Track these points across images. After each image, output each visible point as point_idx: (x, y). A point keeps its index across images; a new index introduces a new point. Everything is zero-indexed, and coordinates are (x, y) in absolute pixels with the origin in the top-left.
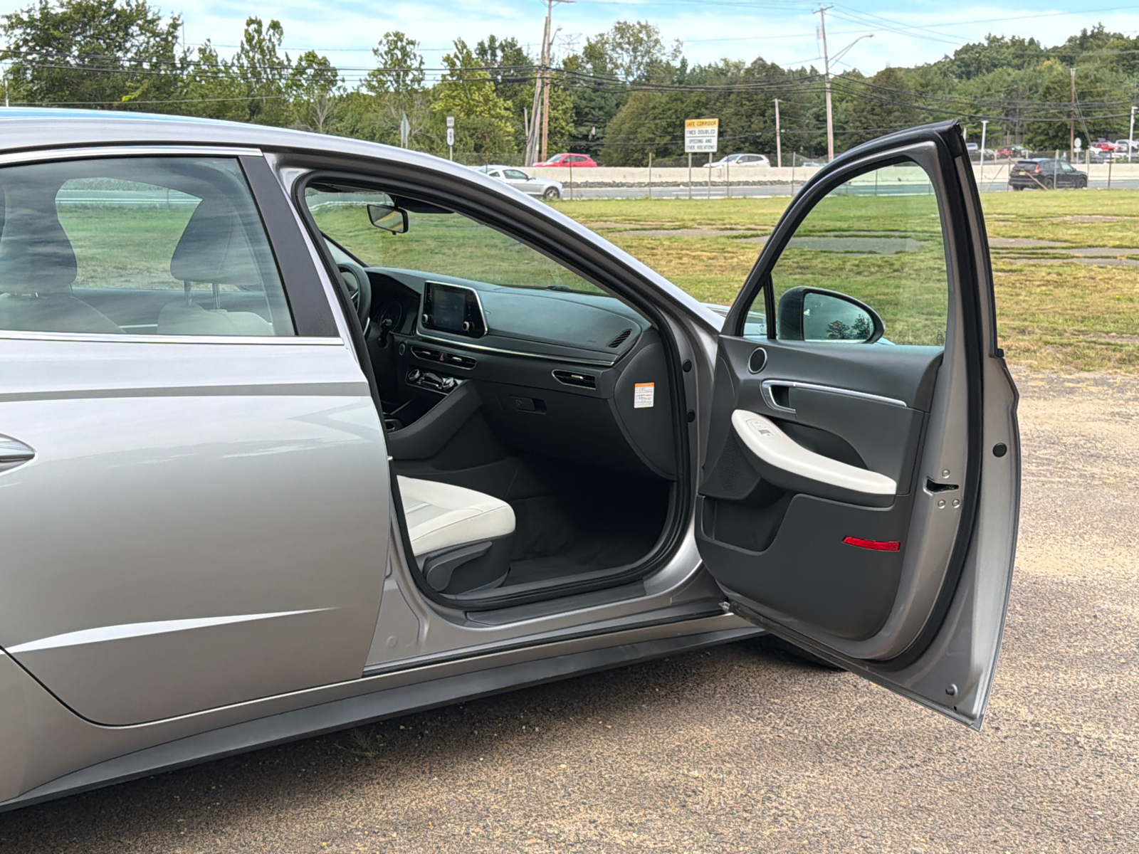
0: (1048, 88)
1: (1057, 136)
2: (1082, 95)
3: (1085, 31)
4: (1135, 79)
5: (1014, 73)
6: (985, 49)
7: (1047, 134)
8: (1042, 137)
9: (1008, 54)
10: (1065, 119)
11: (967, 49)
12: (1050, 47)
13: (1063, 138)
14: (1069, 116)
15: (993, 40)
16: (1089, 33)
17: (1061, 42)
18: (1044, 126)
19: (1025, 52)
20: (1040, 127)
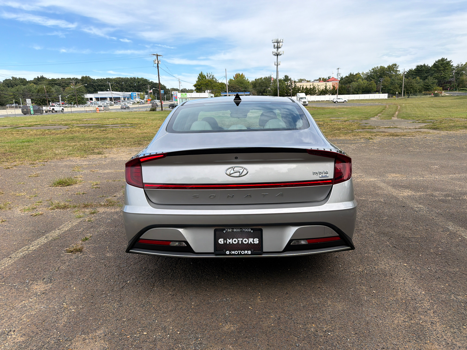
0: (39, 90)
1: (43, 102)
2: (47, 92)
3: (38, 77)
4: (54, 89)
5: (23, 87)
6: (12, 80)
7: (41, 101)
8: (39, 102)
9: (19, 82)
10: (44, 98)
11: (6, 80)
12: (30, 80)
13: (45, 102)
14: (45, 97)
15: (13, 78)
16: (40, 77)
17: (32, 79)
18: (39, 99)
19: (23, 81)
20: (38, 99)
